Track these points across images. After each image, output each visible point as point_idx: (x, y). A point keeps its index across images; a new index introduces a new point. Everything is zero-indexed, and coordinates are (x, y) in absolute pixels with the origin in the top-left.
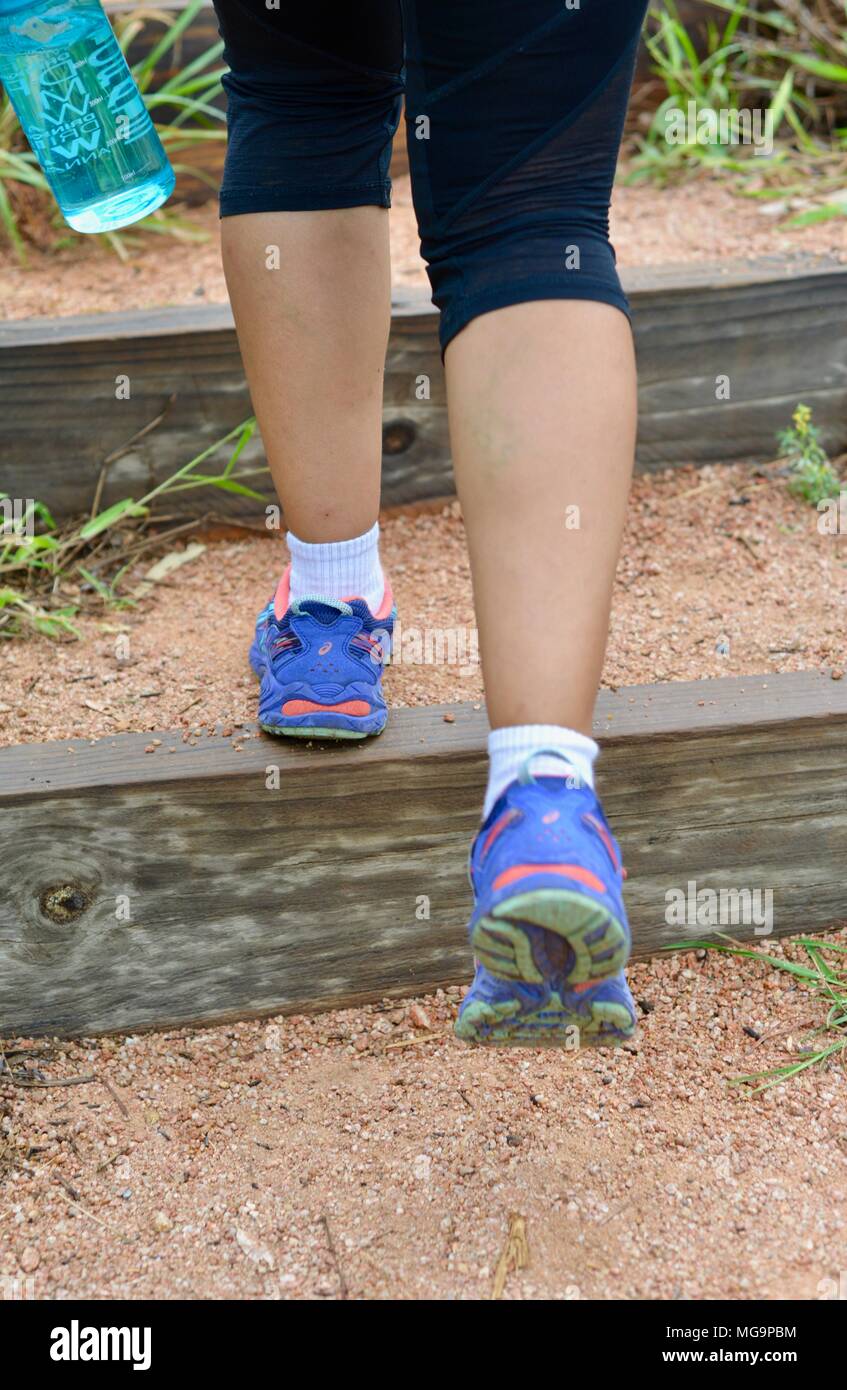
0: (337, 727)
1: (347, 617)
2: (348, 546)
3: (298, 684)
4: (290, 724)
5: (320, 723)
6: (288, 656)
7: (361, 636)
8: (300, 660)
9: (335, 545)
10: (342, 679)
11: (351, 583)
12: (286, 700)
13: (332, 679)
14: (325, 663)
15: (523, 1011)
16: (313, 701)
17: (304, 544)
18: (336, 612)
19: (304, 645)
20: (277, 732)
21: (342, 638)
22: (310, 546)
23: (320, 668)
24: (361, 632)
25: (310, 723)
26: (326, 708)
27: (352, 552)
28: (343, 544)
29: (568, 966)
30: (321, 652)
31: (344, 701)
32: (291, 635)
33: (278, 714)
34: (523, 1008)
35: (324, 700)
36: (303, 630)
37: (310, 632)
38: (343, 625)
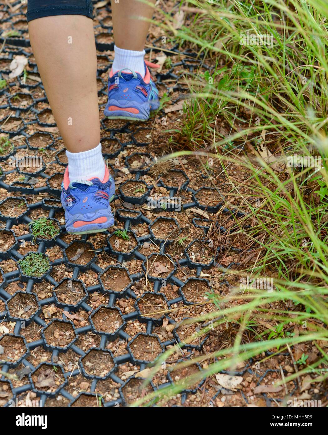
0: (94, 230)
1: (91, 186)
2: (89, 152)
3: (78, 215)
4: (77, 231)
5: (88, 229)
6: (72, 205)
7: (98, 192)
8: (77, 205)
9: (84, 152)
10: (94, 210)
11: (91, 167)
12: (74, 222)
13: (90, 211)
14: (86, 205)
16: (85, 221)
17: (72, 154)
18: (87, 186)
19: (77, 200)
20: (73, 234)
21: (91, 194)
22: (74, 154)
23: (85, 208)
24: (98, 190)
26: (89, 223)
27: (91, 155)
28: (87, 152)
30: (84, 202)
31: (96, 219)
32: (71, 196)
33: (72, 228)
35: (89, 220)
36: (76, 194)
37: (78, 194)
38: (91, 189)
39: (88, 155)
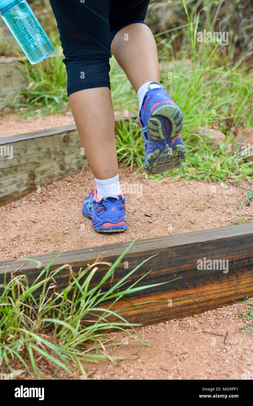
0: (118, 229)
1: (118, 200)
3: (107, 219)
4: (106, 229)
5: (114, 229)
6: (103, 212)
7: (121, 205)
8: (106, 212)
9: (110, 179)
10: (118, 216)
12: (104, 223)
13: (116, 217)
14: (114, 213)
15: (160, 152)
16: (112, 223)
18: (116, 199)
19: (107, 208)
20: (102, 232)
21: (117, 205)
23: (113, 214)
24: (121, 203)
25: (111, 229)
26: (115, 224)
27: (114, 181)
28: (112, 179)
29: (170, 132)
30: (112, 210)
31: (120, 222)
32: (103, 206)
33: (102, 227)
34: (160, 151)
35: (114, 222)
36: (107, 204)
37: (109, 205)
38: (117, 202)
39: (112, 181)
